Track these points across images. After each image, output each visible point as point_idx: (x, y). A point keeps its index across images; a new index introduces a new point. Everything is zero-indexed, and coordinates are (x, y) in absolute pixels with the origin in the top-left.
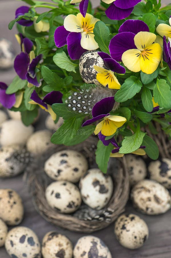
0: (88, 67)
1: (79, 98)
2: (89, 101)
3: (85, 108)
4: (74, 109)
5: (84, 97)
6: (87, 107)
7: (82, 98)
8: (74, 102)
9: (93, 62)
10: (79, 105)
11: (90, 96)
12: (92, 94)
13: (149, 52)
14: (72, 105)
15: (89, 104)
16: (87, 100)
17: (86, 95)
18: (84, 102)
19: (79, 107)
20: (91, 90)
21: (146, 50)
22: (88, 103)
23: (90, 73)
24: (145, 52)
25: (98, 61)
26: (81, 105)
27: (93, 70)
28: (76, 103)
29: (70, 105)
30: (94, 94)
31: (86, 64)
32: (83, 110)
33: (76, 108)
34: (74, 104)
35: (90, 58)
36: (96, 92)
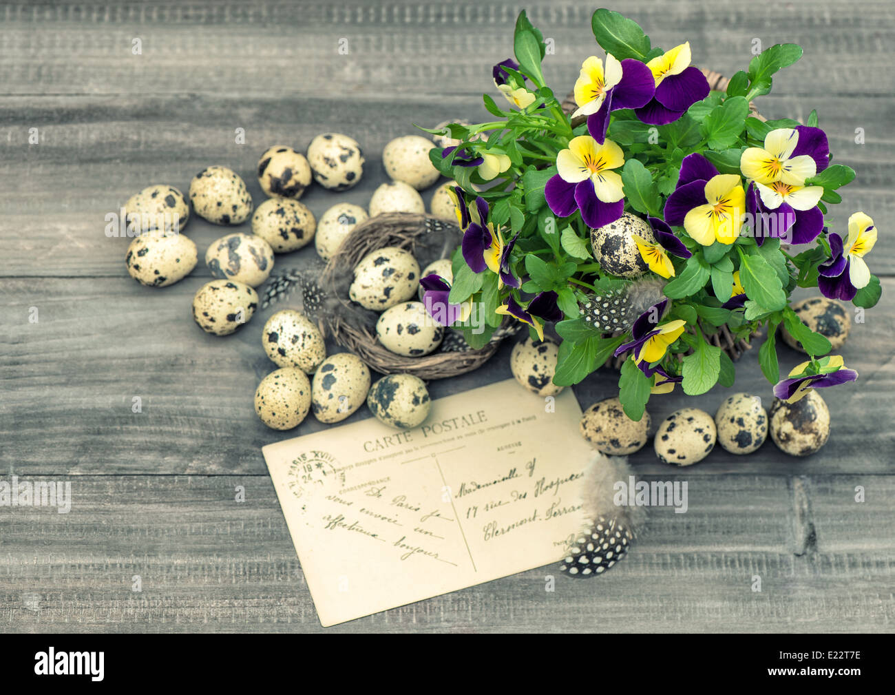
0: (611, 253)
1: (606, 305)
2: (623, 309)
3: (615, 321)
4: (597, 324)
5: (613, 303)
6: (618, 318)
7: (610, 305)
8: (597, 312)
9: (619, 244)
10: (605, 318)
11: (625, 301)
12: (627, 297)
13: (727, 204)
14: (592, 318)
15: (623, 314)
16: (618, 308)
17: (616, 299)
18: (613, 311)
19: (605, 321)
20: (625, 289)
21: (721, 202)
22: (620, 312)
23: (616, 264)
24: (721, 206)
25: (626, 240)
26: (609, 318)
27: (621, 259)
28: (601, 313)
29: (588, 319)
30: (630, 295)
31: (607, 247)
32: (612, 324)
33: (600, 323)
34: (597, 315)
35: (611, 236)
36: (634, 291)
